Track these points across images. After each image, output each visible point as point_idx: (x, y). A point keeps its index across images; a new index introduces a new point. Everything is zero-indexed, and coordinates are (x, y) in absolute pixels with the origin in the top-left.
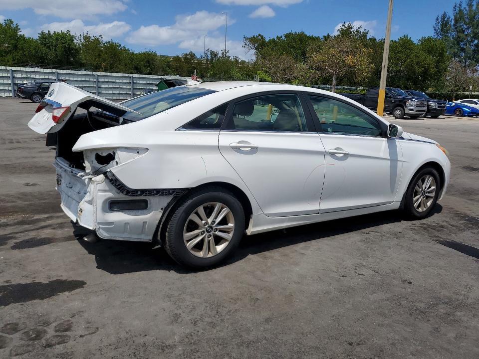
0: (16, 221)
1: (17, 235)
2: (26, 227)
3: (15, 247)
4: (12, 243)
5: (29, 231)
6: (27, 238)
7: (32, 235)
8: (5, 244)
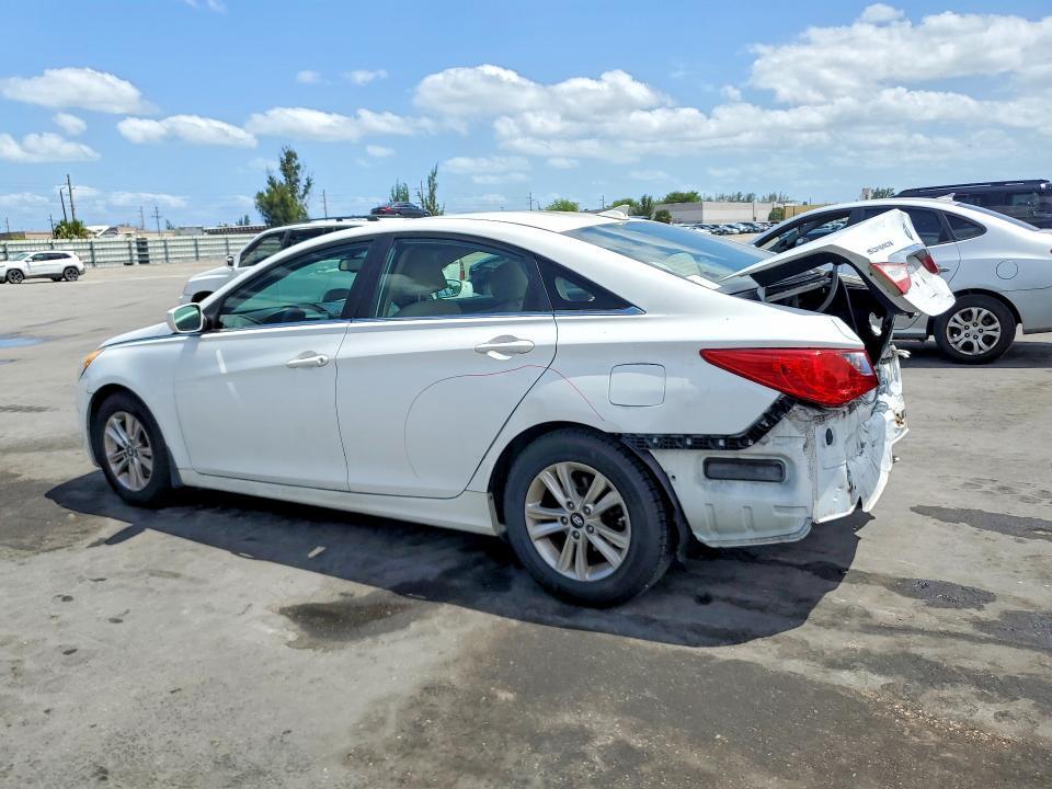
0: (946, 693)
1: (967, 629)
2: (928, 651)
3: (988, 597)
4: (989, 613)
5: (931, 633)
6: (948, 613)
7: (929, 618)
8: (1007, 614)
